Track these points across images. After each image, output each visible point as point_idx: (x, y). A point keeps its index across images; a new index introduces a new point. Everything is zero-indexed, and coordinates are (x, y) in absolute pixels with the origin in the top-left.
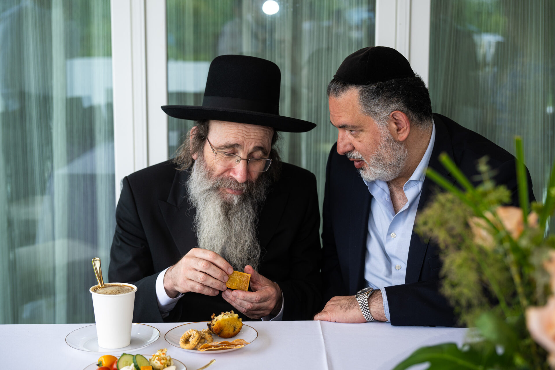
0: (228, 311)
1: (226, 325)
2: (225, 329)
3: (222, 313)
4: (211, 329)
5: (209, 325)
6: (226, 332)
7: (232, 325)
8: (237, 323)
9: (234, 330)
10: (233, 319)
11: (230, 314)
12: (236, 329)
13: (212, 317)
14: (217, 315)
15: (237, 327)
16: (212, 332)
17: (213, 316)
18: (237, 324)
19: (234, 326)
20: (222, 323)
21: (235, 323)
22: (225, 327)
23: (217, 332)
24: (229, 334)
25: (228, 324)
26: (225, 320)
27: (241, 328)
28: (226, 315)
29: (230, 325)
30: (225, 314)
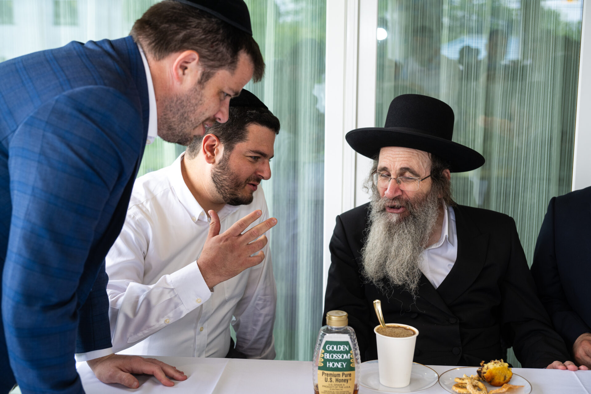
0: (498, 360)
1: (496, 373)
2: (496, 378)
3: (492, 361)
4: (482, 376)
5: (479, 372)
6: (497, 381)
7: (502, 374)
8: (507, 372)
9: (505, 379)
10: (504, 368)
11: (500, 363)
12: (506, 378)
13: (481, 364)
14: (486, 363)
15: (507, 376)
16: (482, 379)
17: (483, 363)
18: (508, 374)
19: (505, 375)
20: (494, 372)
21: (506, 372)
22: (496, 375)
23: (489, 380)
24: (499, 383)
25: (499, 373)
26: (497, 369)
27: (510, 378)
28: (497, 363)
29: (501, 374)
30: (495, 363)
